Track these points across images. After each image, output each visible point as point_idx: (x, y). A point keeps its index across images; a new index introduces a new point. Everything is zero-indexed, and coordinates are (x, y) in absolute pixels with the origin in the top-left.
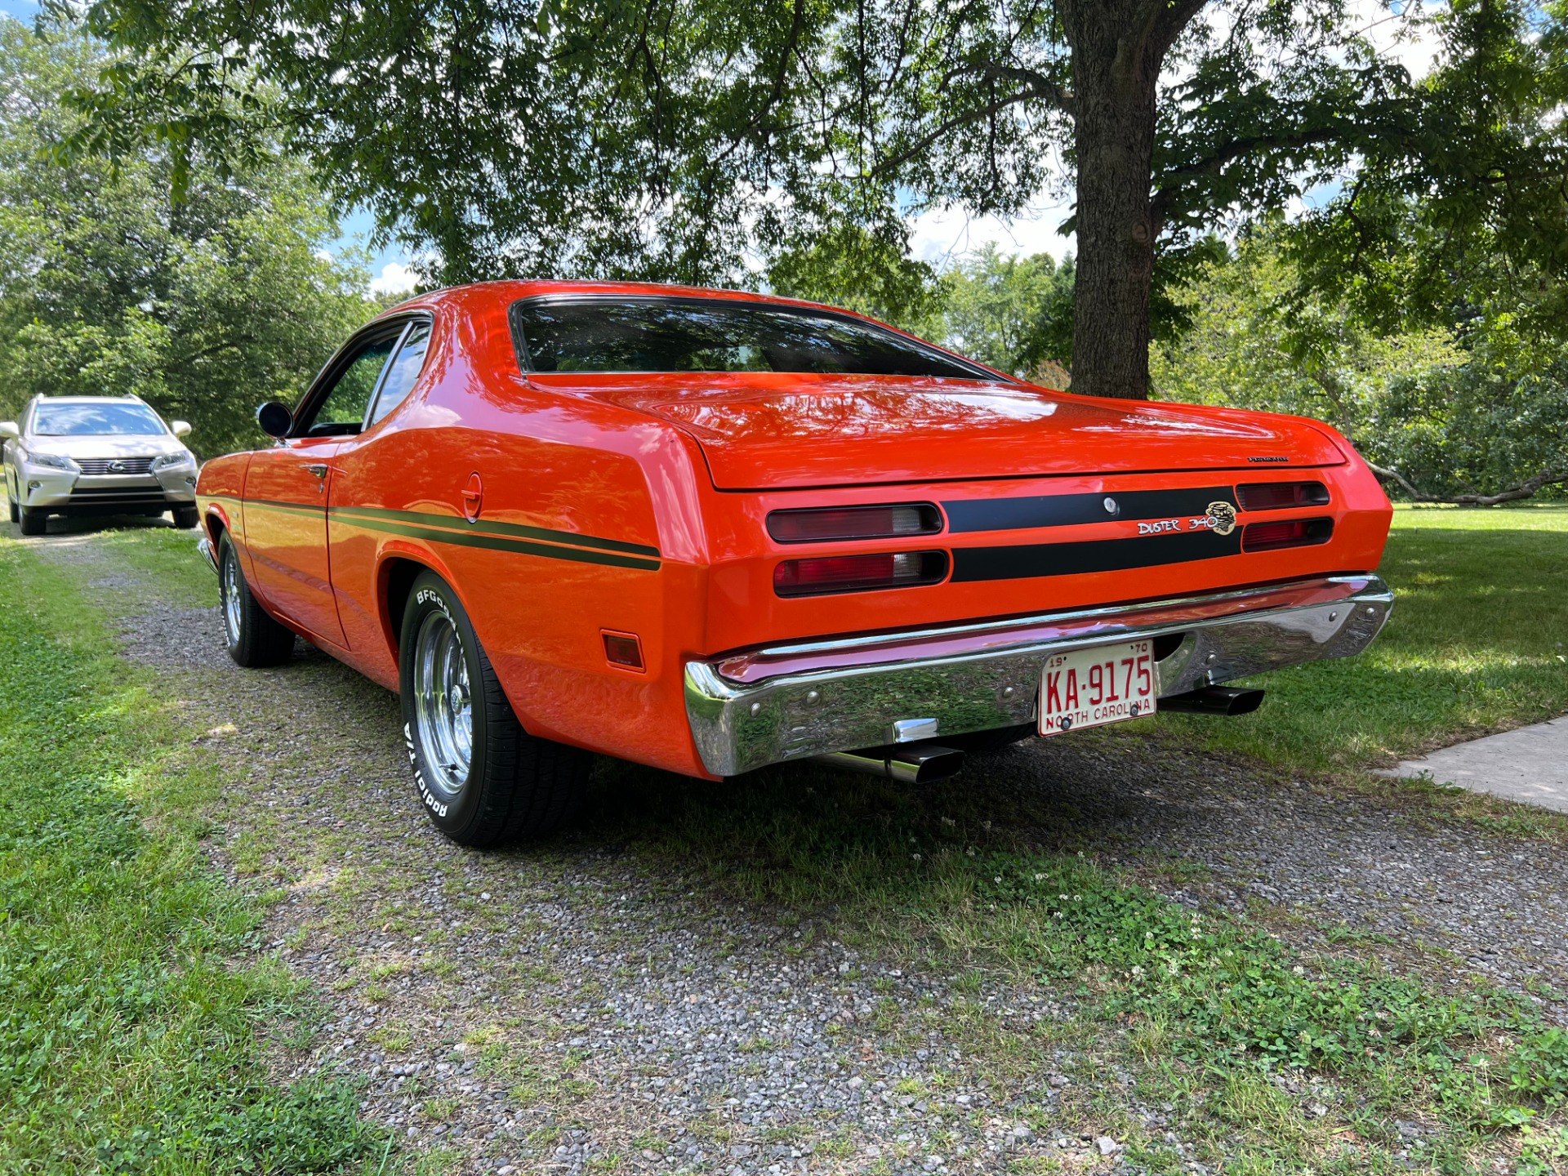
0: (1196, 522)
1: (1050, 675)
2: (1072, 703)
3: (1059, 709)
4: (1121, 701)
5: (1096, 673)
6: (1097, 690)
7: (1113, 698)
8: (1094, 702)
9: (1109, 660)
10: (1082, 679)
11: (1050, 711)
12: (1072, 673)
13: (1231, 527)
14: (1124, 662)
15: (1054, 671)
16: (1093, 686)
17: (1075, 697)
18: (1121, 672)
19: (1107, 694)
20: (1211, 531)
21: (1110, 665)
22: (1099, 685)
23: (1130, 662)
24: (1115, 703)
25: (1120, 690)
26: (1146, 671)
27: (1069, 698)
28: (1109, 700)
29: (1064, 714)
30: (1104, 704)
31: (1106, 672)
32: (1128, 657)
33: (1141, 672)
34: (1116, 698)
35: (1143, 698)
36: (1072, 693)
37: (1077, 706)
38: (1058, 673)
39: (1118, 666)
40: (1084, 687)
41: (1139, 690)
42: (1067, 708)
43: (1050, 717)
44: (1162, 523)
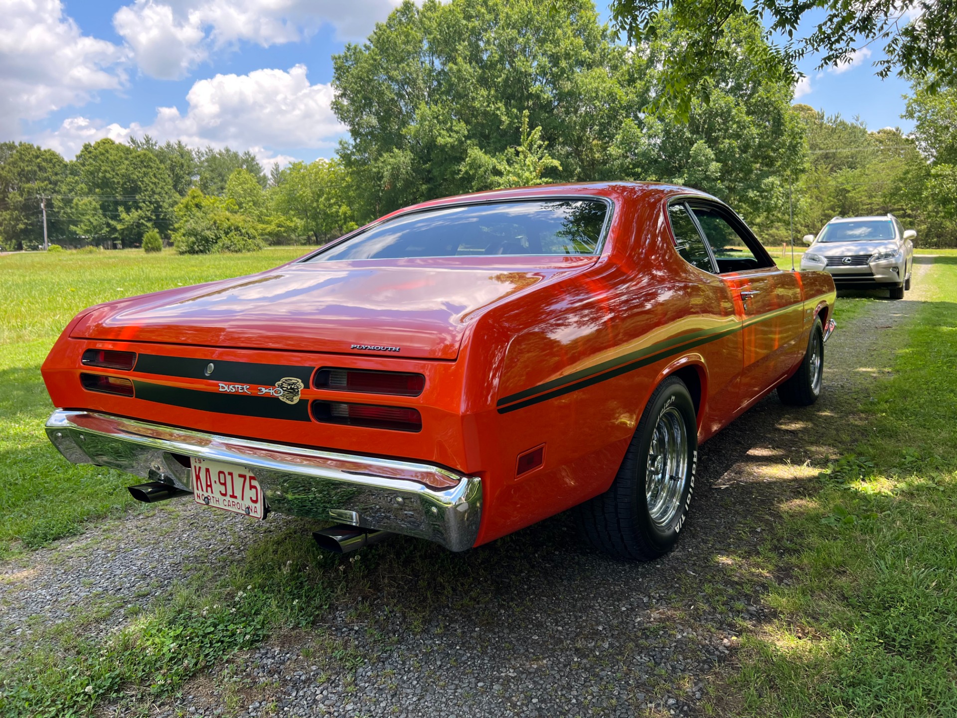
0: (263, 389)
1: (195, 467)
2: (209, 489)
3: (202, 490)
4: (239, 500)
5: (222, 476)
6: (224, 487)
7: (233, 496)
8: (222, 494)
9: (231, 471)
10: (214, 476)
11: (198, 489)
12: (207, 470)
13: (296, 400)
14: (240, 476)
15: (198, 465)
16: (222, 484)
17: (211, 486)
18: (239, 482)
19: (230, 492)
20: (277, 399)
21: (231, 474)
22: (225, 484)
23: (244, 477)
24: (236, 501)
25: (238, 493)
26: (255, 487)
27: (207, 486)
28: (231, 496)
29: (206, 495)
30: (228, 498)
31: (229, 478)
32: (243, 473)
33: (252, 487)
34: (236, 497)
35: (254, 505)
36: (209, 484)
37: (212, 492)
38: (200, 468)
39: (236, 476)
40: (215, 482)
41: (251, 498)
42: (207, 491)
43: (198, 492)
44: (236, 386)
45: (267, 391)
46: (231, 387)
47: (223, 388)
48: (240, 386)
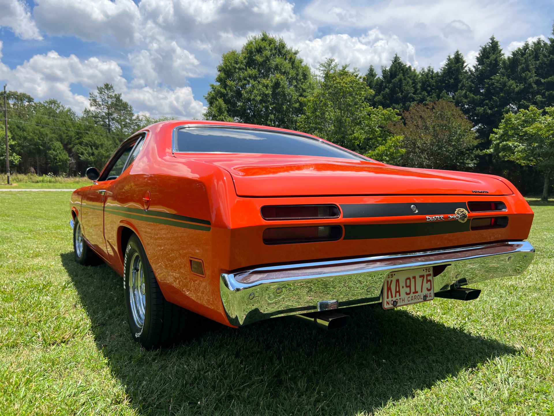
0: (451, 217)
1: (388, 282)
2: (398, 294)
3: (392, 297)
4: (419, 293)
5: (408, 281)
6: (409, 288)
8: (407, 294)
9: (414, 275)
10: (402, 283)
11: (388, 298)
12: (398, 281)
13: (466, 219)
14: (420, 276)
16: (407, 287)
17: (399, 292)
18: (419, 281)
19: (413, 290)
20: (457, 220)
21: (414, 278)
22: (410, 286)
23: (423, 276)
24: (417, 294)
25: (418, 289)
26: (430, 281)
27: (396, 292)
28: (414, 293)
29: (394, 299)
30: (412, 294)
31: (413, 281)
32: (422, 274)
33: (428, 281)
34: (417, 292)
35: (429, 292)
36: (398, 290)
37: (400, 296)
38: (391, 281)
39: (418, 278)
40: (403, 287)
41: (427, 289)
42: (396, 296)
43: (388, 300)
44: (436, 217)
45: (453, 217)
46: (434, 217)
47: (429, 219)
48: (438, 217)
